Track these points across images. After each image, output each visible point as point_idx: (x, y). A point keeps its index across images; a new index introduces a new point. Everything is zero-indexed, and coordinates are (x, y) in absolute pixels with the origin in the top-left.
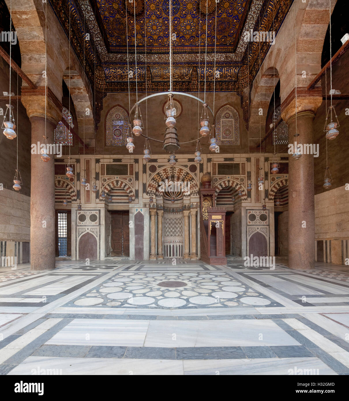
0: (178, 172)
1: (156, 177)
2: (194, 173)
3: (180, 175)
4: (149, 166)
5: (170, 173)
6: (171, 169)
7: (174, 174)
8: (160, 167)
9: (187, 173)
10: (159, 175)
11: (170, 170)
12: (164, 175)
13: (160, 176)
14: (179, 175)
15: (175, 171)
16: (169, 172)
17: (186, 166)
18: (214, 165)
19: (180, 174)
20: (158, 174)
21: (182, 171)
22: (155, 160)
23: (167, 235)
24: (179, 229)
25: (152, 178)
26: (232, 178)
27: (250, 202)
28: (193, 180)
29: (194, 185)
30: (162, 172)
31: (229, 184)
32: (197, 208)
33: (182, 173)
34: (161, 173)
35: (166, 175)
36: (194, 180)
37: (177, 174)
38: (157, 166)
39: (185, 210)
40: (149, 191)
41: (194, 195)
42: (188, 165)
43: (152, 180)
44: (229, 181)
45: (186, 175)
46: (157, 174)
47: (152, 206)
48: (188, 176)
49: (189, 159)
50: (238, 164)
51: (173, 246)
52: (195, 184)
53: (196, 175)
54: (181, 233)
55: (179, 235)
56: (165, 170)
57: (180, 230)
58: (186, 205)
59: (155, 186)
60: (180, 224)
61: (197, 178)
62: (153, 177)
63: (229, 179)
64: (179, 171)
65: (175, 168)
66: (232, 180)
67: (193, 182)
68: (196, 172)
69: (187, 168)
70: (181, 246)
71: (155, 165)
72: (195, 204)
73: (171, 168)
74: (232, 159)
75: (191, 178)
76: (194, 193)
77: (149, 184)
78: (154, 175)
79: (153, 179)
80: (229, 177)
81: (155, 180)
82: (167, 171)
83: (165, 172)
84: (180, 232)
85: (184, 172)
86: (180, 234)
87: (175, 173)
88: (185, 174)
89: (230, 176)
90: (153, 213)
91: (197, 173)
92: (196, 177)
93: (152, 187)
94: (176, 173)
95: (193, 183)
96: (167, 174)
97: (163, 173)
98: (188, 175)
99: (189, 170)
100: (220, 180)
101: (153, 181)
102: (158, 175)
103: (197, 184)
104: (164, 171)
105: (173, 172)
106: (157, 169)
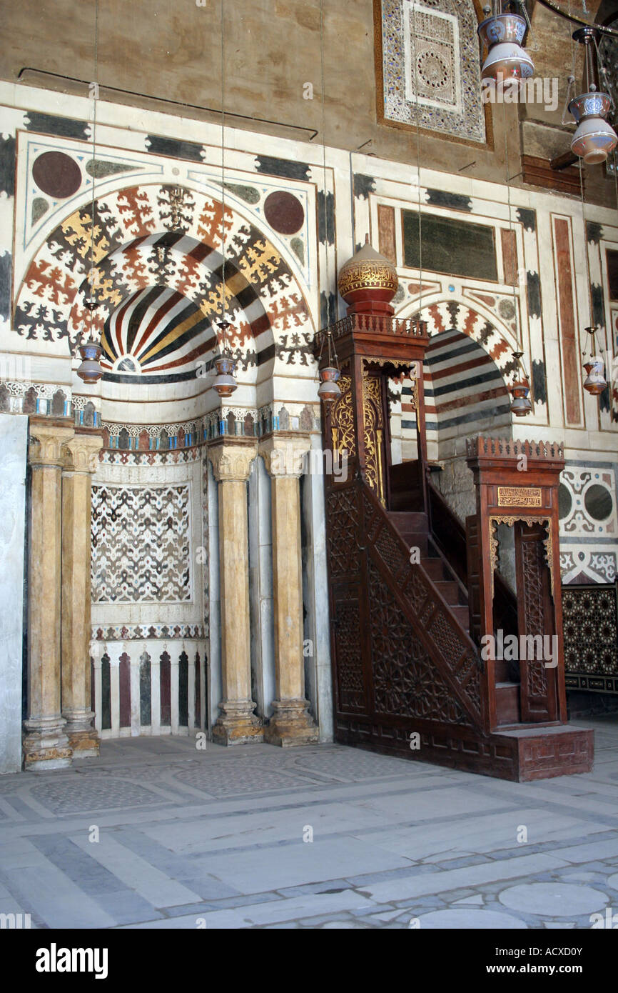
0: (204, 219)
1: (78, 228)
2: (290, 237)
3: (217, 239)
4: (34, 156)
5: (163, 216)
6: (166, 196)
7: (184, 224)
8: (99, 169)
9: (256, 235)
10: (97, 221)
11: (161, 201)
12: (128, 224)
13: (103, 226)
14: (210, 238)
15: (186, 212)
16: (157, 210)
17: (248, 194)
18: (385, 213)
19: (214, 231)
20: (90, 210)
21: (226, 218)
22: (74, 129)
24: (160, 555)
25: (49, 229)
26: (467, 292)
27: (545, 422)
28: (284, 278)
29: (292, 304)
30: (112, 201)
31: (454, 321)
32: (306, 436)
33: (229, 225)
34: (106, 209)
35: (135, 227)
36: (290, 275)
37: (201, 230)
38: (82, 166)
39: (231, 444)
40: (29, 305)
41: (290, 361)
42: (258, 188)
43: (48, 241)
44: (453, 307)
45: (251, 243)
46: (83, 212)
47: (44, 405)
48: (260, 252)
49: (261, 158)
50: (488, 231)
51: (124, 659)
52: (294, 297)
53: (297, 247)
54: (180, 580)
55: (159, 593)
56: (130, 194)
57: (171, 562)
58: (236, 412)
59: (69, 280)
60: (170, 523)
61: (305, 270)
62: (60, 228)
63: (456, 297)
64: (211, 215)
65: (187, 191)
66: (467, 302)
67: (283, 285)
68: (298, 235)
69: (252, 202)
70: (191, 661)
71: (74, 155)
72: (298, 409)
73: (168, 188)
74: (459, 202)
75: (272, 261)
76: (292, 351)
77: (33, 263)
78: (63, 211)
79: (58, 236)
80: (452, 288)
81: (67, 247)
82: (140, 204)
83: (133, 206)
84: (171, 575)
85: (238, 222)
86: (170, 588)
87: (189, 220)
88: (245, 238)
89: (458, 282)
91: (303, 239)
92: (302, 259)
93: (51, 282)
94: (197, 222)
95: (286, 293)
96: (145, 219)
97: (122, 209)
98: (258, 245)
99: (262, 215)
100: (414, 297)
101: (57, 246)
102: (87, 219)
103: (303, 300)
104: (124, 202)
105: (179, 215)
106: (84, 181)
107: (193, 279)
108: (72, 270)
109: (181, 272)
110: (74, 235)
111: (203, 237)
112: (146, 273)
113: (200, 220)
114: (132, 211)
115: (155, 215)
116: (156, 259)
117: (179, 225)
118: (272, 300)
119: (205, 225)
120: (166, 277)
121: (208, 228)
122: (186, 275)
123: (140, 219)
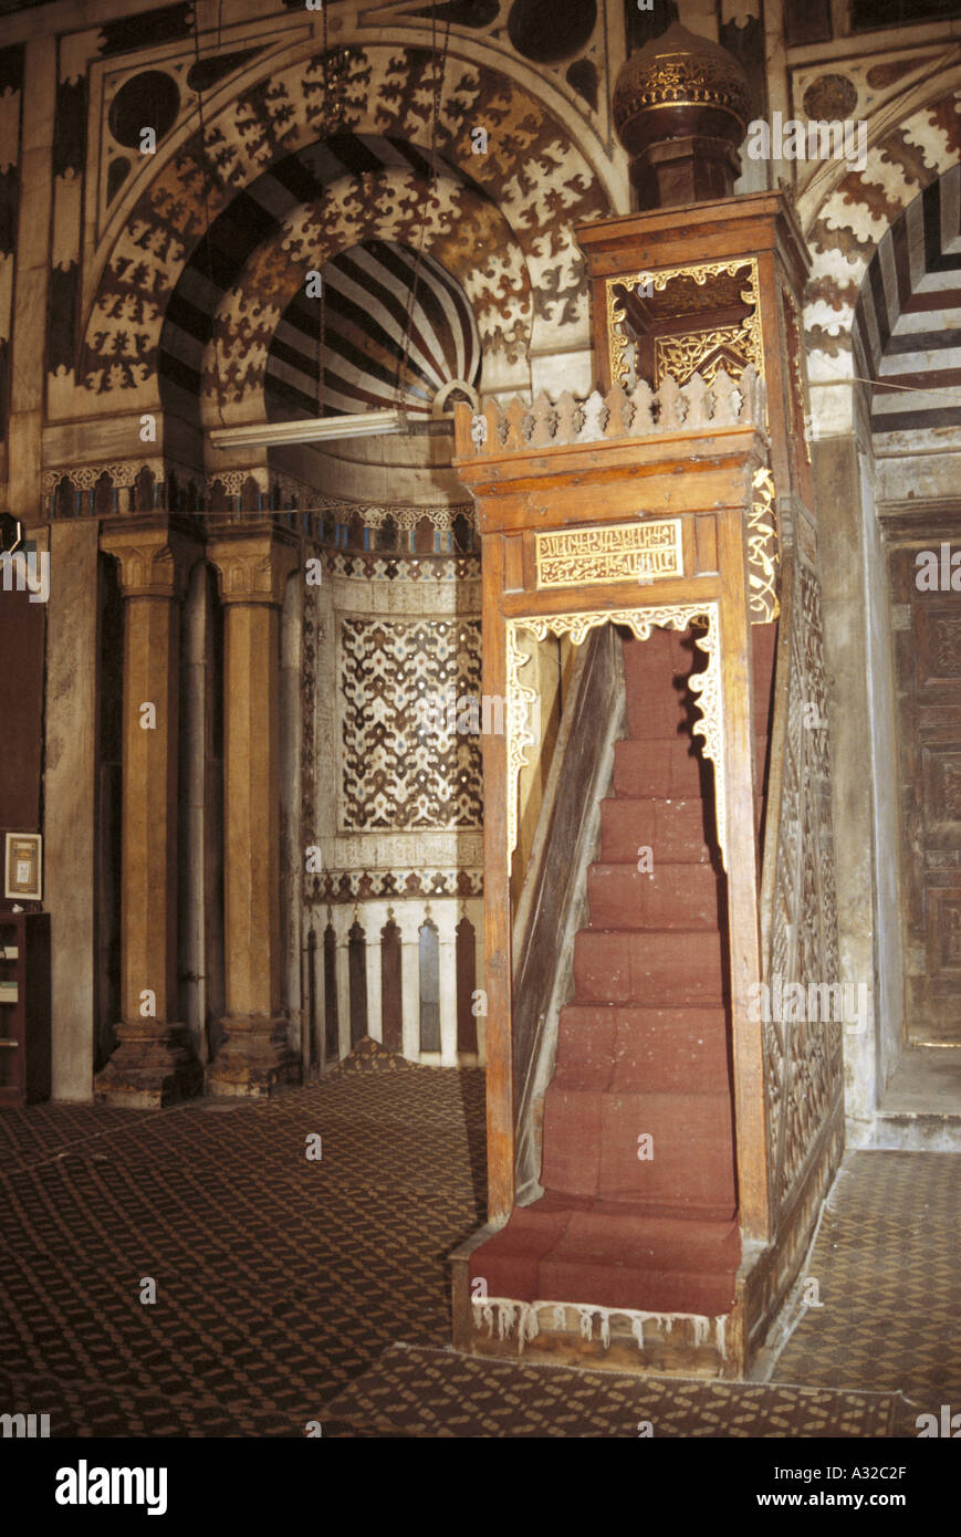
0: (388, 91)
1: (173, 186)
2: (566, 63)
3: (411, 120)
4: (110, 94)
5: (311, 112)
6: (318, 75)
7: (351, 114)
8: (206, 74)
9: (491, 85)
10: (203, 162)
11: (309, 88)
12: (252, 148)
13: (212, 169)
14: (399, 121)
15: (355, 91)
16: (301, 106)
17: (475, 12)
20: (193, 147)
21: (431, 72)
23: (381, 805)
25: (130, 202)
28: (553, 150)
30: (228, 120)
33: (436, 85)
34: (218, 136)
35: (264, 151)
36: (567, 139)
37: (382, 113)
38: (181, 79)
40: (102, 337)
41: (568, 317)
43: (129, 223)
45: (481, 104)
46: (182, 155)
47: (124, 496)
48: (499, 115)
52: (574, 184)
53: (582, 77)
56: (256, 95)
61: (600, 120)
62: (145, 194)
64: (401, 78)
65: (356, 51)
67: (551, 166)
68: (583, 53)
69: (482, 23)
71: (169, 67)
73: (321, 58)
75: (526, 124)
77: (107, 267)
78: (152, 166)
79: (144, 209)
81: (156, 223)
82: (274, 106)
83: (261, 111)
85: (454, 73)
87: (361, 104)
88: (469, 98)
90: (133, 575)
91: (596, 57)
92: (591, 97)
93: (133, 290)
94: (374, 102)
95: (557, 181)
96: (282, 130)
97: (242, 127)
98: (496, 104)
99: (504, 40)
101: (142, 227)
102: (189, 165)
103: (596, 180)
104: (247, 113)
105: (345, 101)
106: (183, 102)
107: (429, 211)
108: (164, 260)
109: (405, 204)
110: (169, 201)
111: (387, 126)
112: (342, 225)
113: (381, 95)
114: (259, 127)
115: (300, 117)
116: (358, 196)
117: (341, 119)
118: (525, 205)
119: (390, 101)
120: (378, 221)
121: (393, 107)
122: (414, 206)
123: (275, 133)
